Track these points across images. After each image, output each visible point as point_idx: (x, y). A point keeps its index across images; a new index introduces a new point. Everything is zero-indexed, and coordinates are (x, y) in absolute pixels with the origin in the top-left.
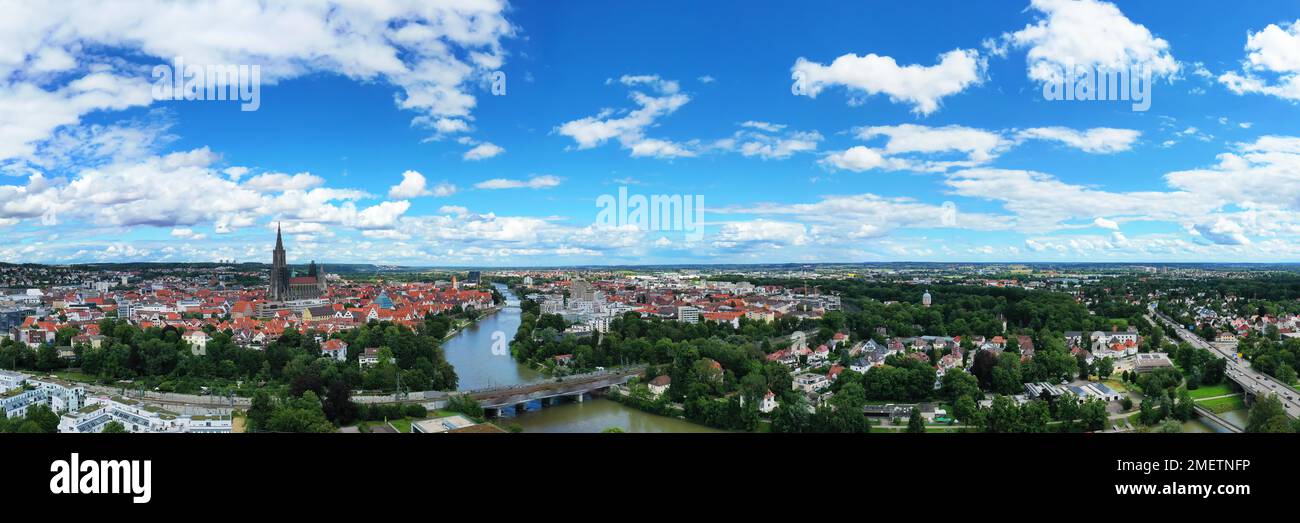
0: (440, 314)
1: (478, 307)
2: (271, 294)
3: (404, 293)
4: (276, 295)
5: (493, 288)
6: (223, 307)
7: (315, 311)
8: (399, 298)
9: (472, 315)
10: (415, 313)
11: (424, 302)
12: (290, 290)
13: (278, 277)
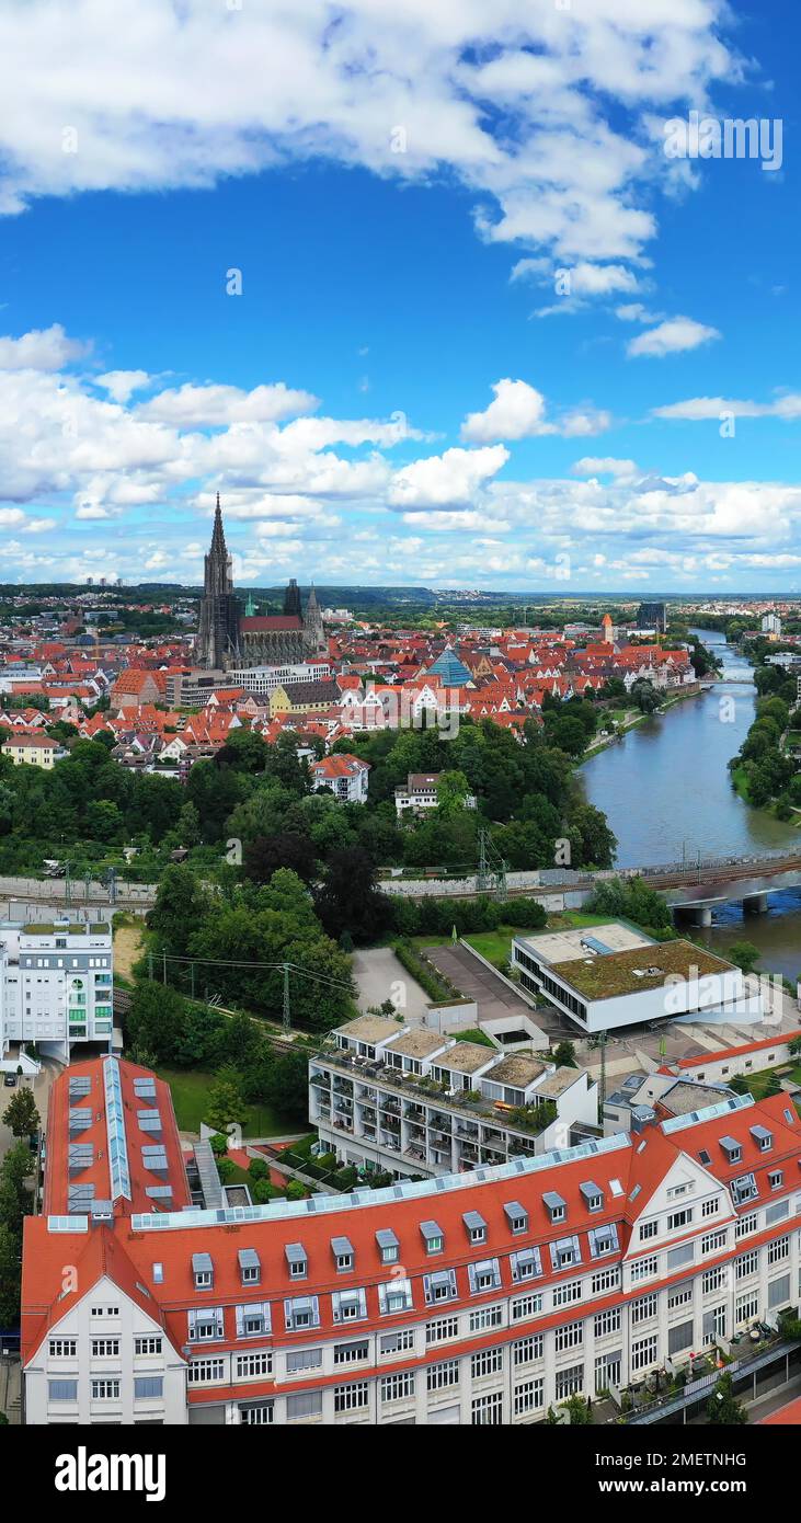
0: (576, 699)
1: (660, 682)
2: (200, 655)
3: (495, 652)
4: (211, 656)
5: (694, 641)
6: (93, 684)
7: (297, 693)
8: (484, 663)
9: (647, 702)
10: (521, 696)
11: (540, 672)
12: (241, 646)
13: (216, 616)
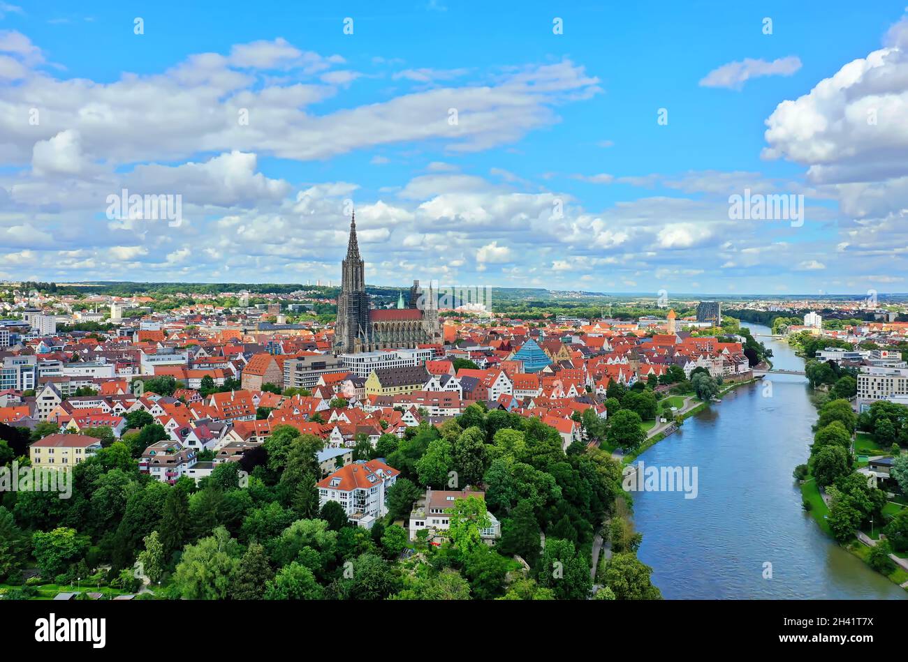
0: (639, 387)
1: (716, 371)
2: (338, 340)
3: (576, 340)
4: (345, 341)
5: (745, 333)
6: (231, 366)
7: (387, 377)
8: (563, 350)
9: (705, 390)
10: (590, 381)
11: (610, 359)
12: (370, 332)
13: (350, 309)
